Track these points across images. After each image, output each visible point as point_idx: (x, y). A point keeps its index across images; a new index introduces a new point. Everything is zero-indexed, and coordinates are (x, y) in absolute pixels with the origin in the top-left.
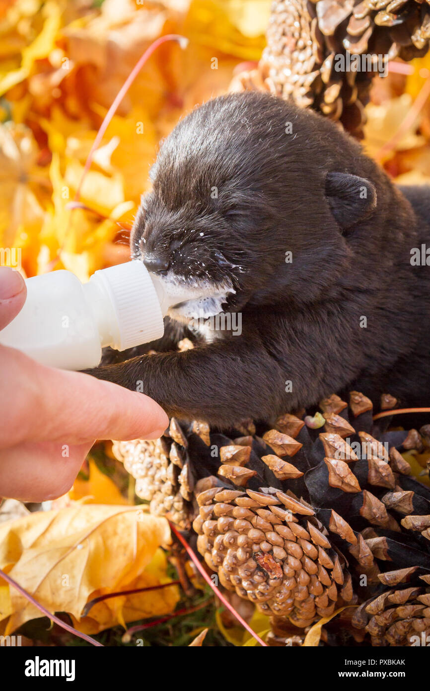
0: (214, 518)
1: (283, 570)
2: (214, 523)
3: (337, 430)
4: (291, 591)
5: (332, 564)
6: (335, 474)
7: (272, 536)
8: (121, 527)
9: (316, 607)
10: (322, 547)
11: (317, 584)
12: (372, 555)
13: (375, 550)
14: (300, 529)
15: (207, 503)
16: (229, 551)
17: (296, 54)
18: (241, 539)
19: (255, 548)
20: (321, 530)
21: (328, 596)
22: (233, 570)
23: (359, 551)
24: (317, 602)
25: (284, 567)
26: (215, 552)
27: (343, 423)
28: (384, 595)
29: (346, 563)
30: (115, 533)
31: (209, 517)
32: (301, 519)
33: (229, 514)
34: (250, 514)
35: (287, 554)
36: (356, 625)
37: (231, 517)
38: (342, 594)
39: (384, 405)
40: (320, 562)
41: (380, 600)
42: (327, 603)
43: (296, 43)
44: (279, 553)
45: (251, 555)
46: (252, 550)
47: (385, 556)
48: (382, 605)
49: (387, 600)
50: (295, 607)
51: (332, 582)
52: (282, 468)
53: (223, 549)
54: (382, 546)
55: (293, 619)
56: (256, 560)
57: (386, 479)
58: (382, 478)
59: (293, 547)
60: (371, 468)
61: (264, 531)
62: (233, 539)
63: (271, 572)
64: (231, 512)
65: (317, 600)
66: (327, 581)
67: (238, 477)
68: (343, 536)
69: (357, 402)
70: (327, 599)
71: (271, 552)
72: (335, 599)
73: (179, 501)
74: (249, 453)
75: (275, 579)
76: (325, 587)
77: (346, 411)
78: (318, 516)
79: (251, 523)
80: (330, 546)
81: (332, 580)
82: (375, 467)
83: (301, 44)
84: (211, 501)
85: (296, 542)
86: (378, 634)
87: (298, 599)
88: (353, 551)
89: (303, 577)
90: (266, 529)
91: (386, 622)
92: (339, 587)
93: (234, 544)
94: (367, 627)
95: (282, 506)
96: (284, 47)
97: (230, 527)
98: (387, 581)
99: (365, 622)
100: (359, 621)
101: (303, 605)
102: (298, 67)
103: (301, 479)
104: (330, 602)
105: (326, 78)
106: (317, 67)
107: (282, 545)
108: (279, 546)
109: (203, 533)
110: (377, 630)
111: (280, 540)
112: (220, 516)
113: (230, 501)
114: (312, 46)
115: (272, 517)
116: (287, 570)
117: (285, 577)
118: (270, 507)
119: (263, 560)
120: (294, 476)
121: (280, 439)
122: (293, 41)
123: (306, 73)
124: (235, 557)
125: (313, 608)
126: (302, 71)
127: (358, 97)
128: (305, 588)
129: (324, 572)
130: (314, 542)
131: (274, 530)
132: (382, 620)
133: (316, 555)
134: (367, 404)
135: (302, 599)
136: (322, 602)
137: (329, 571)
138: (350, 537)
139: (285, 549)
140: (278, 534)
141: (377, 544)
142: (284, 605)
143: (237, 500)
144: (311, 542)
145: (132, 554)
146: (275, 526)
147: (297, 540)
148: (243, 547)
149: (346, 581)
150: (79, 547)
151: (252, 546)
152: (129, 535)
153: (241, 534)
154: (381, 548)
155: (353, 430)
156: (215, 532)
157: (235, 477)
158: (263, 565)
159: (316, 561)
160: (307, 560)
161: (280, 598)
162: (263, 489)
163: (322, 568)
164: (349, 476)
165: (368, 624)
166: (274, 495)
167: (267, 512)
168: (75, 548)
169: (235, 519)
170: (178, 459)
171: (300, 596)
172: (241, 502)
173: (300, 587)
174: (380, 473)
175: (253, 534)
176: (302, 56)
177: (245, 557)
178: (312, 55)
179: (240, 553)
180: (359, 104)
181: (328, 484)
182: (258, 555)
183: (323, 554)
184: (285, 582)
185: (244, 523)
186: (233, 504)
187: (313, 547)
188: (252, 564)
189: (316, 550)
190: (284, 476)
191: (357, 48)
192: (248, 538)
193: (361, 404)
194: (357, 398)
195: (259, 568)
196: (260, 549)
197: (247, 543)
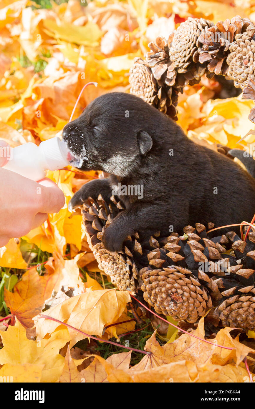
0: (150, 283)
1: (183, 299)
2: (151, 285)
3: (194, 239)
4: (187, 307)
5: (202, 291)
6: (197, 256)
7: (176, 285)
8: (110, 297)
9: (198, 312)
10: (197, 286)
11: (197, 302)
12: (217, 286)
13: (218, 284)
14: (187, 280)
15: (147, 277)
16: (159, 296)
17: (145, 89)
18: (163, 289)
19: (170, 292)
20: (196, 279)
21: (202, 306)
22: (161, 303)
23: (212, 286)
24: (198, 310)
25: (183, 297)
26: (152, 297)
27: (196, 236)
28: (225, 301)
29: (207, 291)
30: (108, 300)
31: (148, 283)
32: (187, 276)
33: (157, 280)
34: (165, 278)
35: (184, 291)
36: (215, 317)
37: (158, 281)
38: (208, 305)
39: (210, 227)
40: (197, 292)
41: (224, 303)
42: (202, 309)
43: (145, 85)
44: (180, 291)
45: (169, 295)
46: (168, 292)
47: (222, 286)
48: (225, 305)
49: (226, 303)
50: (189, 314)
51: (203, 300)
52: (175, 257)
53: (156, 295)
54: (221, 282)
55: (189, 320)
56: (170, 297)
57: (217, 255)
58: (215, 255)
59: (185, 288)
60: (210, 252)
61: (172, 284)
62: (160, 290)
63: (177, 301)
64: (157, 279)
65: (198, 309)
66: (201, 300)
67: (158, 264)
68: (205, 279)
69: (199, 227)
70: (202, 307)
71: (176, 292)
72: (205, 307)
73: (132, 281)
74: (160, 254)
75: (179, 303)
76: (200, 303)
77: (195, 231)
78: (193, 274)
79: (167, 282)
80: (200, 285)
81: (203, 299)
82: (212, 251)
83: (147, 85)
84: (148, 276)
85: (186, 286)
86: (225, 319)
87: (190, 310)
88: (209, 286)
89: (191, 300)
90: (173, 283)
91: (228, 312)
92: (206, 301)
93: (161, 292)
94: (220, 317)
95: (178, 272)
96: (139, 87)
97: (158, 285)
98: (225, 294)
99: (219, 315)
100: (216, 315)
101: (192, 312)
102: (147, 94)
103: (183, 260)
104: (204, 308)
105: (159, 97)
106: (155, 93)
107: (181, 288)
108: (179, 289)
109: (146, 291)
110: (224, 317)
111: (179, 286)
112: (153, 281)
113: (156, 274)
114: (152, 85)
115: (175, 277)
116: (184, 298)
117: (184, 301)
118: (174, 273)
119: (174, 296)
120: (181, 259)
121: (172, 246)
122: (143, 84)
123: (151, 97)
124: (162, 297)
125: (197, 313)
126: (149, 96)
127: (172, 103)
128: (192, 305)
129: (199, 296)
130: (194, 284)
131: (176, 282)
132: (226, 312)
133: (195, 289)
134: (203, 227)
135: (192, 309)
136: (200, 309)
137: (201, 295)
138: (208, 280)
139: (182, 289)
140: (178, 284)
141: (218, 281)
142: (184, 314)
143: (160, 273)
144: (192, 284)
145: (117, 307)
146: (177, 281)
147: (186, 285)
148: (164, 292)
149: (209, 299)
150: (95, 307)
151: (168, 291)
152: (114, 300)
153: (163, 287)
154: (220, 283)
155: (200, 238)
156: (152, 289)
157: (157, 264)
158: (174, 298)
159: (196, 292)
160: (192, 292)
161: (183, 311)
162: (169, 267)
163: (198, 295)
164: (203, 256)
165: (220, 316)
166: (175, 268)
167: (173, 275)
168: (94, 308)
169: (159, 281)
170: (131, 262)
171: (191, 309)
172: (161, 273)
173: (190, 305)
174: (214, 253)
175: (168, 286)
176: (148, 90)
177: (166, 296)
178: (152, 89)
179: (164, 296)
180: (173, 105)
181: (194, 260)
182: (171, 294)
183: (198, 288)
184: (184, 303)
185: (163, 282)
186: (158, 275)
187: (194, 286)
188: (169, 299)
189: (195, 287)
190: (177, 260)
191: (171, 83)
192: (166, 288)
193: (201, 227)
194: (199, 225)
195: (172, 300)
196: (172, 292)
197: (166, 290)
